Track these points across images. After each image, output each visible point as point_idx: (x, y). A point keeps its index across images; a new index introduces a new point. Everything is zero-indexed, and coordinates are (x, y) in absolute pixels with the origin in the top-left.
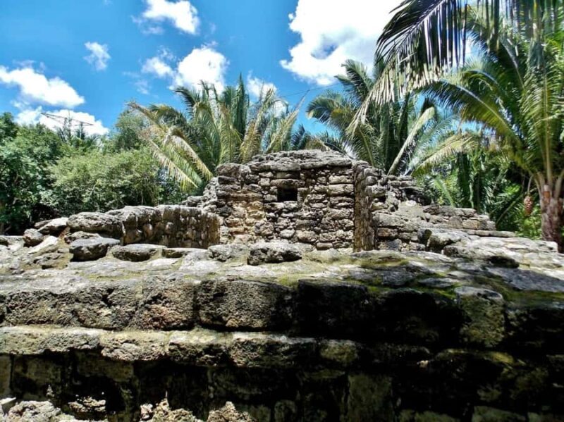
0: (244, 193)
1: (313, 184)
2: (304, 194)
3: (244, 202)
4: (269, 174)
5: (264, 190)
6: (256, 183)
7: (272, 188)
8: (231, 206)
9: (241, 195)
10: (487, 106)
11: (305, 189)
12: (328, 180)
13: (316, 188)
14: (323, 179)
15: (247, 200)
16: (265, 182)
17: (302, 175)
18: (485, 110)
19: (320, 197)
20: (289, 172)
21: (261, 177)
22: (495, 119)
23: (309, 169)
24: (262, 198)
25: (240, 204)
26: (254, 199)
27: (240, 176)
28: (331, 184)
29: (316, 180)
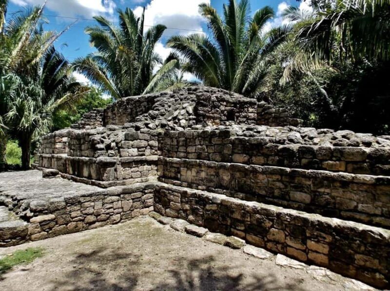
0: (213, 114)
1: (242, 112)
2: (238, 117)
3: (212, 120)
4: (225, 103)
5: (222, 113)
6: (219, 108)
7: (225, 112)
8: (205, 122)
9: (211, 115)
10: (209, 68)
11: (238, 114)
12: (248, 111)
13: (243, 114)
14: (246, 109)
15: (214, 118)
16: (223, 108)
17: (238, 106)
18: (207, 70)
19: (245, 119)
20: (233, 103)
21: (221, 104)
22: (212, 76)
23: (242, 102)
24: (220, 118)
25: (210, 121)
26: (217, 118)
27: (211, 103)
28: (249, 113)
29: (243, 109)
